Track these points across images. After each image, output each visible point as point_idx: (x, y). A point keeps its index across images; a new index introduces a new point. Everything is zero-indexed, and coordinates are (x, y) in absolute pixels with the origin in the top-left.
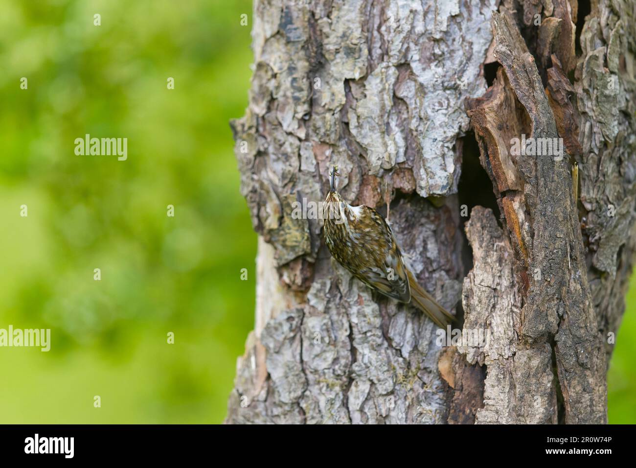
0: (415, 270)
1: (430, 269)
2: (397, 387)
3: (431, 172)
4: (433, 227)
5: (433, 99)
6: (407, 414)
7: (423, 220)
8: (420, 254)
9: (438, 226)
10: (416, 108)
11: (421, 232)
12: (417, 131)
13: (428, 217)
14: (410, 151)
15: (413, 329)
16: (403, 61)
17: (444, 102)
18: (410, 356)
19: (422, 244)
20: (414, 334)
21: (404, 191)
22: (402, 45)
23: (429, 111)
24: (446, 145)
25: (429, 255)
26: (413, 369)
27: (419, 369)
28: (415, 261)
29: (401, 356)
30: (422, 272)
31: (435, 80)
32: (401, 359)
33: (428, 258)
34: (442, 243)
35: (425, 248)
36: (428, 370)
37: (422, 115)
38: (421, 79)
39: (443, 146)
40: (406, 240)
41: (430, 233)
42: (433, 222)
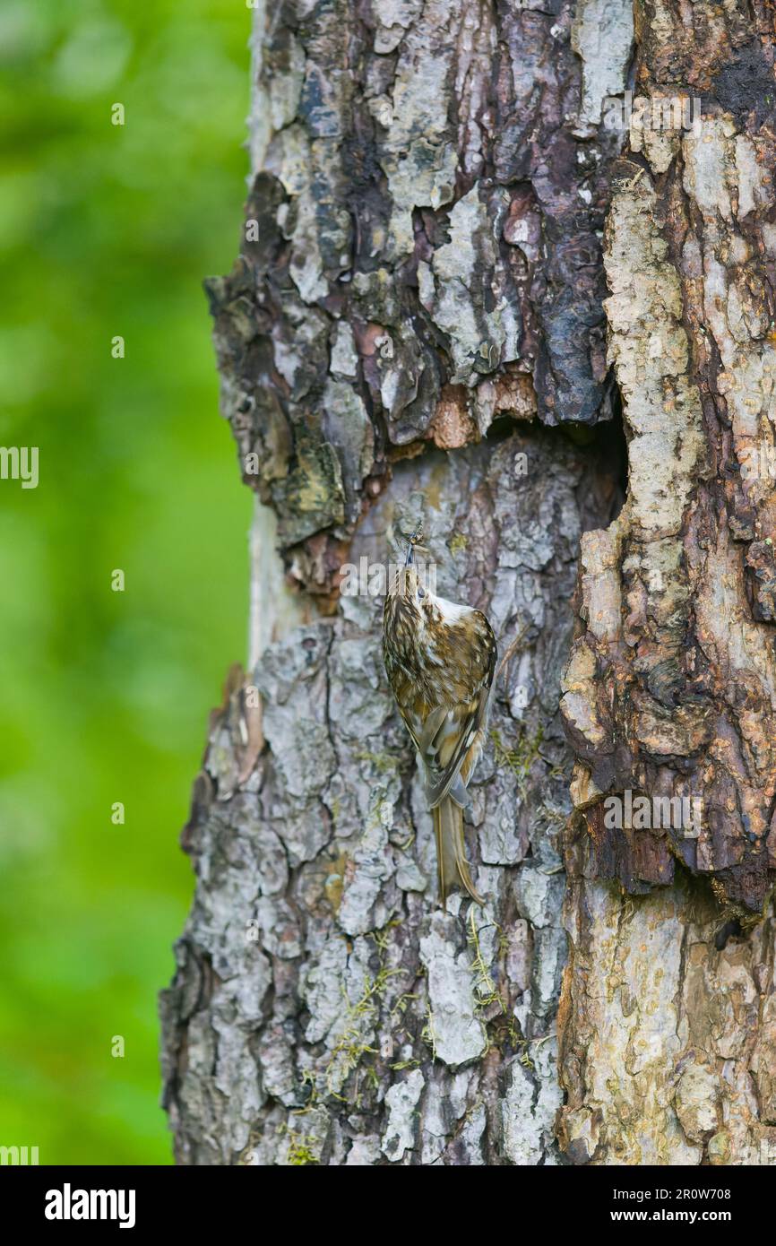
0: (539, 559)
1: (565, 558)
2: (500, 772)
3: (563, 380)
4: (572, 481)
5: (571, 247)
6: (517, 821)
7: (555, 468)
8: (549, 529)
9: (581, 479)
10: (540, 263)
11: (549, 491)
12: (540, 304)
13: (564, 463)
14: (528, 342)
15: (532, 666)
16: (518, 178)
17: (593, 253)
18: (525, 716)
19: (553, 512)
20: (533, 676)
21: (517, 416)
22: (518, 148)
23: (564, 268)
24: (593, 330)
25: (564, 531)
26: (530, 738)
27: (540, 738)
28: (537, 542)
29: (510, 715)
30: (551, 562)
31: (576, 211)
32: (508, 720)
33: (563, 537)
34: (589, 510)
35: (557, 519)
36: (558, 741)
37: (551, 274)
38: (550, 211)
39: (587, 333)
40: (522, 503)
41: (566, 491)
42: (572, 471)
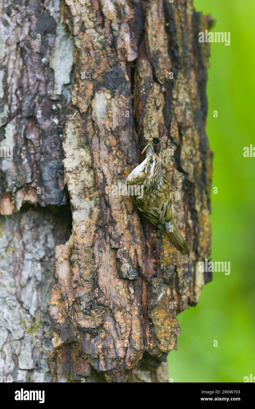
0: (39, 256)
1: (49, 255)
2: (26, 335)
3: (48, 190)
4: (51, 227)
5: (51, 140)
6: (32, 353)
7: (45, 222)
8: (43, 245)
9: (55, 226)
10: (39, 146)
11: (43, 230)
12: (39, 161)
13: (48, 220)
14: (35, 175)
15: (37, 296)
16: (31, 114)
17: (58, 143)
18: (35, 314)
19: (44, 238)
20: (38, 299)
21: (31, 203)
22: (31, 104)
23: (48, 148)
24: (59, 171)
25: (49, 245)
26: (37, 322)
27: (41, 322)
28: (39, 250)
29: (29, 314)
30: (44, 257)
31: (52, 127)
32: (29, 316)
33: (48, 248)
34: (58, 238)
35: (46, 241)
36: (47, 323)
37: (43, 150)
38: (43, 127)
39: (57, 172)
40: (33, 235)
41: (49, 231)
42: (51, 223)
